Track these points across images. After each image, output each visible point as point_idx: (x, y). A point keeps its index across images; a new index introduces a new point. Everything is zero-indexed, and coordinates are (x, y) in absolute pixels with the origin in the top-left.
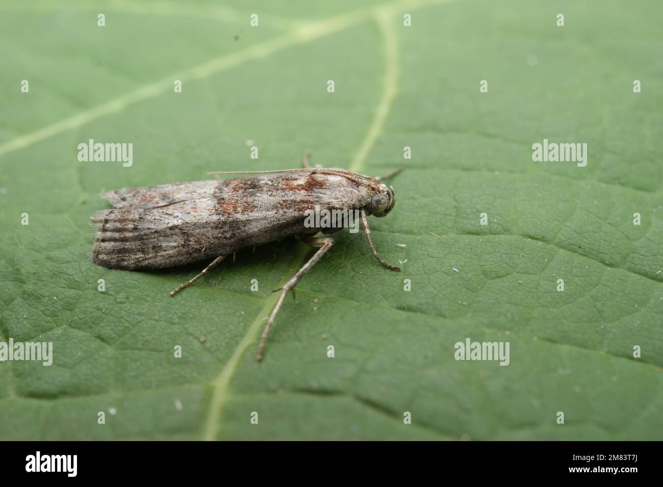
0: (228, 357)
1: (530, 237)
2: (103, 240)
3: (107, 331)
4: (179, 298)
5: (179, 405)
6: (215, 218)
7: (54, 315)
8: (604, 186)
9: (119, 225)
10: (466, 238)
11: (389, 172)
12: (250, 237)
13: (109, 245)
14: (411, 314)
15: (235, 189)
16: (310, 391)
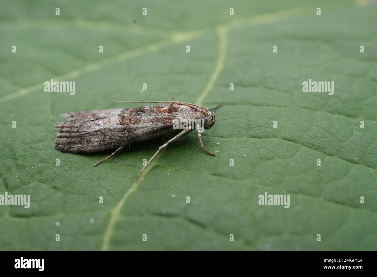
0: (121, 198)
1: (287, 140)
2: (61, 137)
3: (58, 184)
4: (97, 168)
5: (92, 221)
6: (120, 126)
7: (32, 176)
8: (329, 114)
9: (69, 129)
10: (253, 140)
11: (215, 106)
12: (138, 137)
13: (64, 140)
14: (219, 178)
15: (131, 112)
16: (161, 215)
